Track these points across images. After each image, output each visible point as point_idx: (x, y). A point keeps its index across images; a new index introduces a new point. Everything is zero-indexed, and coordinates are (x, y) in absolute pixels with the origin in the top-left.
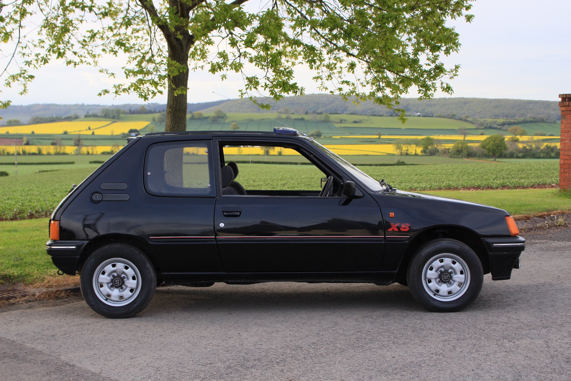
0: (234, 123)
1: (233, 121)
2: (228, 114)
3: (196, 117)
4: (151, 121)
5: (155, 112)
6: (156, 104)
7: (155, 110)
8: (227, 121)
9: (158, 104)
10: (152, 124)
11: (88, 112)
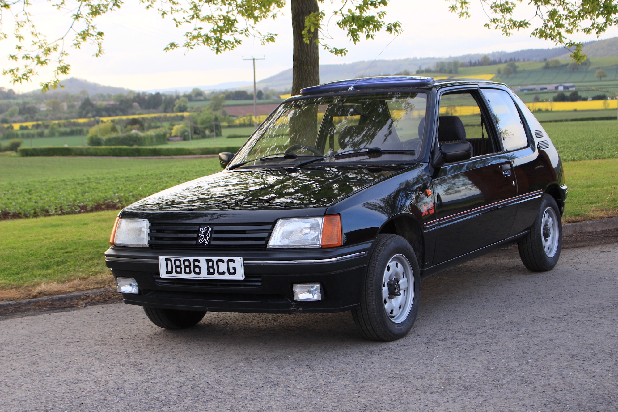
0: (600, 70)
1: (599, 68)
2: (591, 60)
3: (551, 65)
4: (495, 74)
5: (500, 62)
6: (502, 52)
7: (500, 59)
8: (590, 68)
9: (505, 53)
10: (497, 77)
11: (420, 67)
